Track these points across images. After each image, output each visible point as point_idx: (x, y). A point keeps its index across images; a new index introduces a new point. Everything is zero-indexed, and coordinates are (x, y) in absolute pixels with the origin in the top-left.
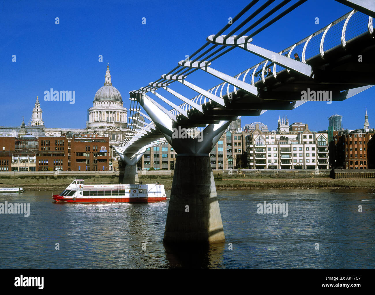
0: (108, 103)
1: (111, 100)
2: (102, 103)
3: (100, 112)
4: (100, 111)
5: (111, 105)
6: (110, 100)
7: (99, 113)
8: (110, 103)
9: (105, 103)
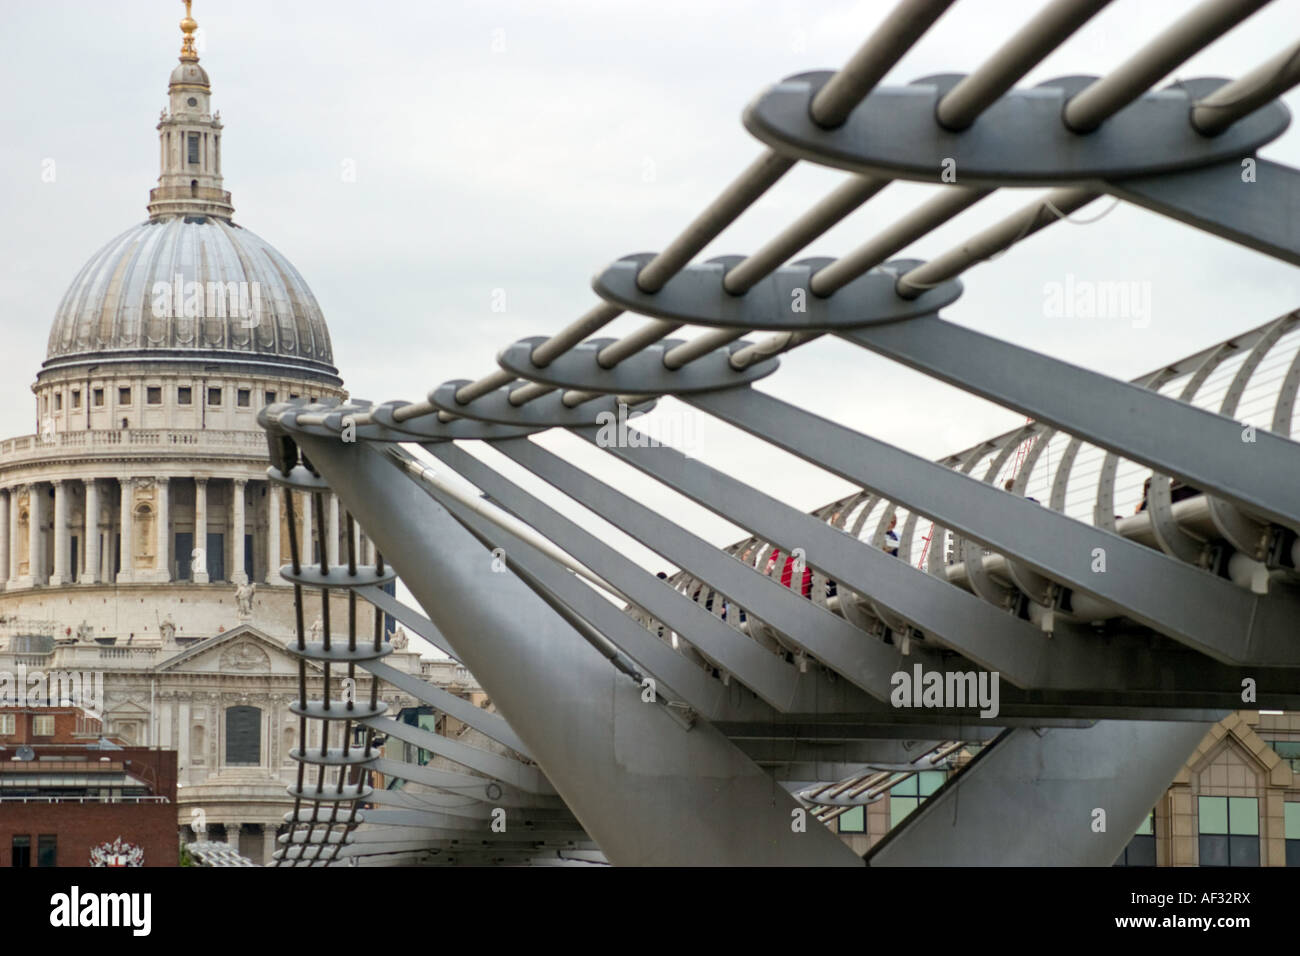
0: (185, 394)
1: (216, 367)
2: (125, 392)
3: (111, 489)
4: (107, 471)
5: (217, 419)
6: (210, 367)
7: (91, 495)
8: (215, 395)
9: (154, 394)
